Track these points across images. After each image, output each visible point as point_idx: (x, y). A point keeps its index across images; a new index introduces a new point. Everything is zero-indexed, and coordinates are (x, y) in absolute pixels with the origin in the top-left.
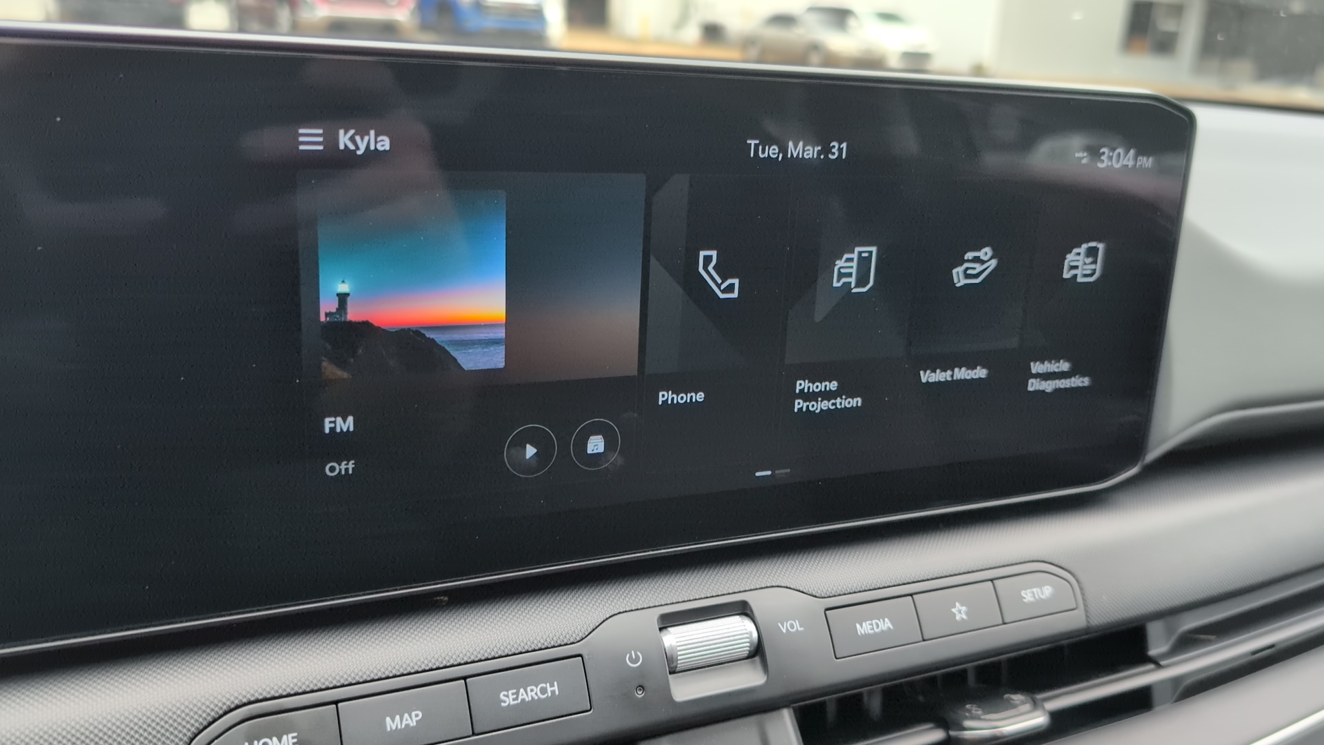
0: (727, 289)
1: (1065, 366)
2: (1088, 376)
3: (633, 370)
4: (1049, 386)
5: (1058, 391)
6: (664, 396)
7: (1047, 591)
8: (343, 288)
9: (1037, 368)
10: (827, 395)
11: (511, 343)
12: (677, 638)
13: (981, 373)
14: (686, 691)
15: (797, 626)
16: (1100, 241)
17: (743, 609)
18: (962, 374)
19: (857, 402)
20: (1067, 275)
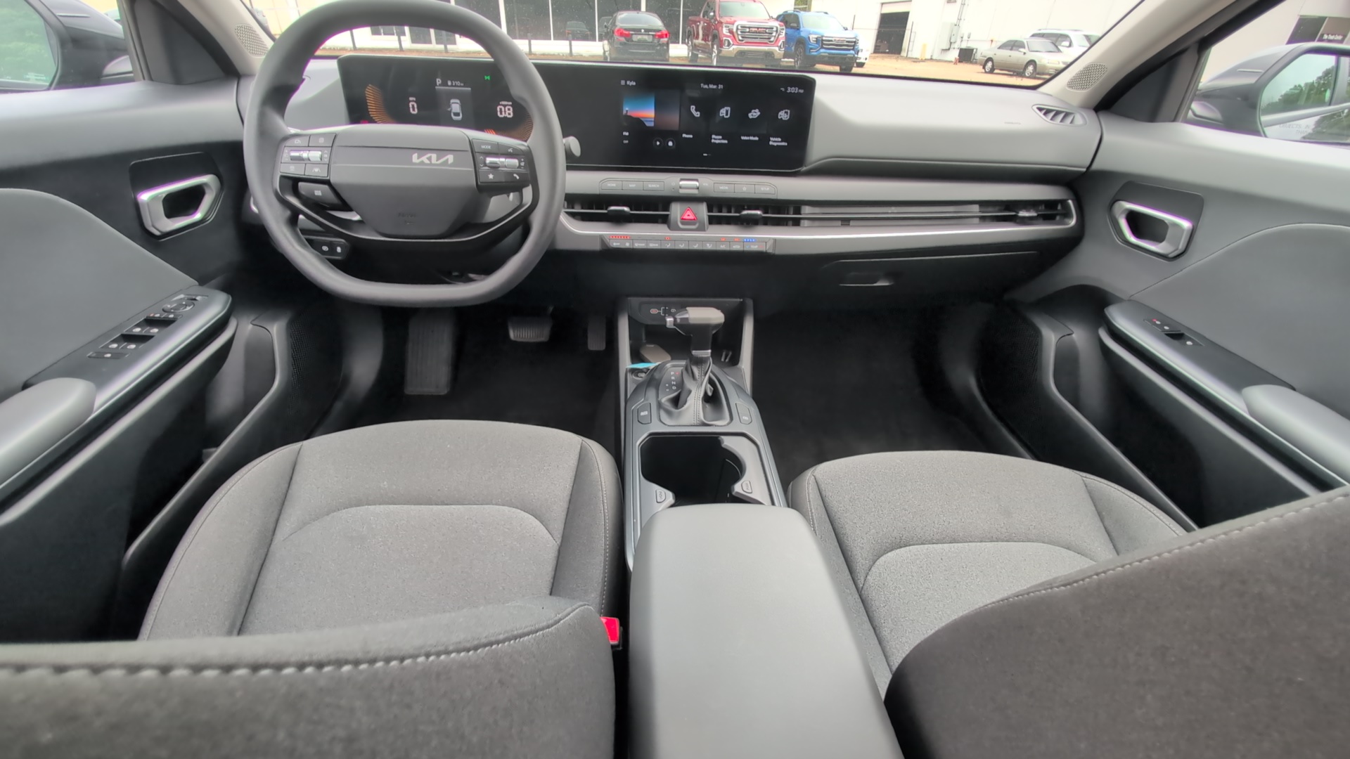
0: (697, 114)
1: (780, 139)
2: (787, 142)
3: (678, 130)
4: (775, 144)
5: (777, 146)
6: (684, 135)
7: (768, 189)
8: (627, 109)
9: (771, 139)
10: (719, 139)
11: (655, 122)
12: (682, 183)
13: (757, 139)
14: (682, 191)
15: (707, 185)
17: (697, 180)
18: (752, 138)
19: (726, 142)
20: (779, 118)
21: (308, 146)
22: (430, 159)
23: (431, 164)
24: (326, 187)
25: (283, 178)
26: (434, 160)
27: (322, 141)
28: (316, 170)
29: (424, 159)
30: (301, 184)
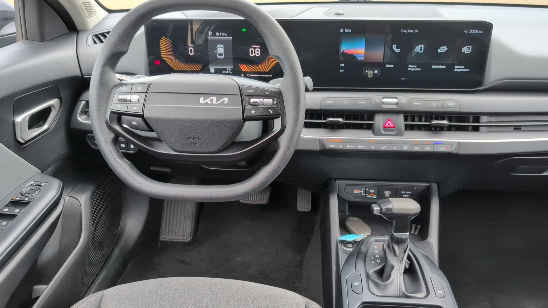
0: (397, 51)
1: (463, 67)
2: (469, 69)
3: (382, 61)
4: (459, 70)
5: (461, 71)
6: (387, 66)
7: (453, 104)
8: (344, 48)
9: (456, 67)
10: (414, 68)
11: (364, 56)
12: (385, 100)
13: (444, 67)
14: (384, 106)
15: (404, 101)
16: (470, 45)
17: (396, 98)
18: (440, 67)
19: (420, 69)
20: (463, 51)
21: (131, 92)
22: (212, 100)
23: (213, 104)
24: (140, 119)
25: (112, 112)
26: (215, 102)
27: (140, 89)
28: (135, 108)
29: (208, 101)
30: (123, 117)
